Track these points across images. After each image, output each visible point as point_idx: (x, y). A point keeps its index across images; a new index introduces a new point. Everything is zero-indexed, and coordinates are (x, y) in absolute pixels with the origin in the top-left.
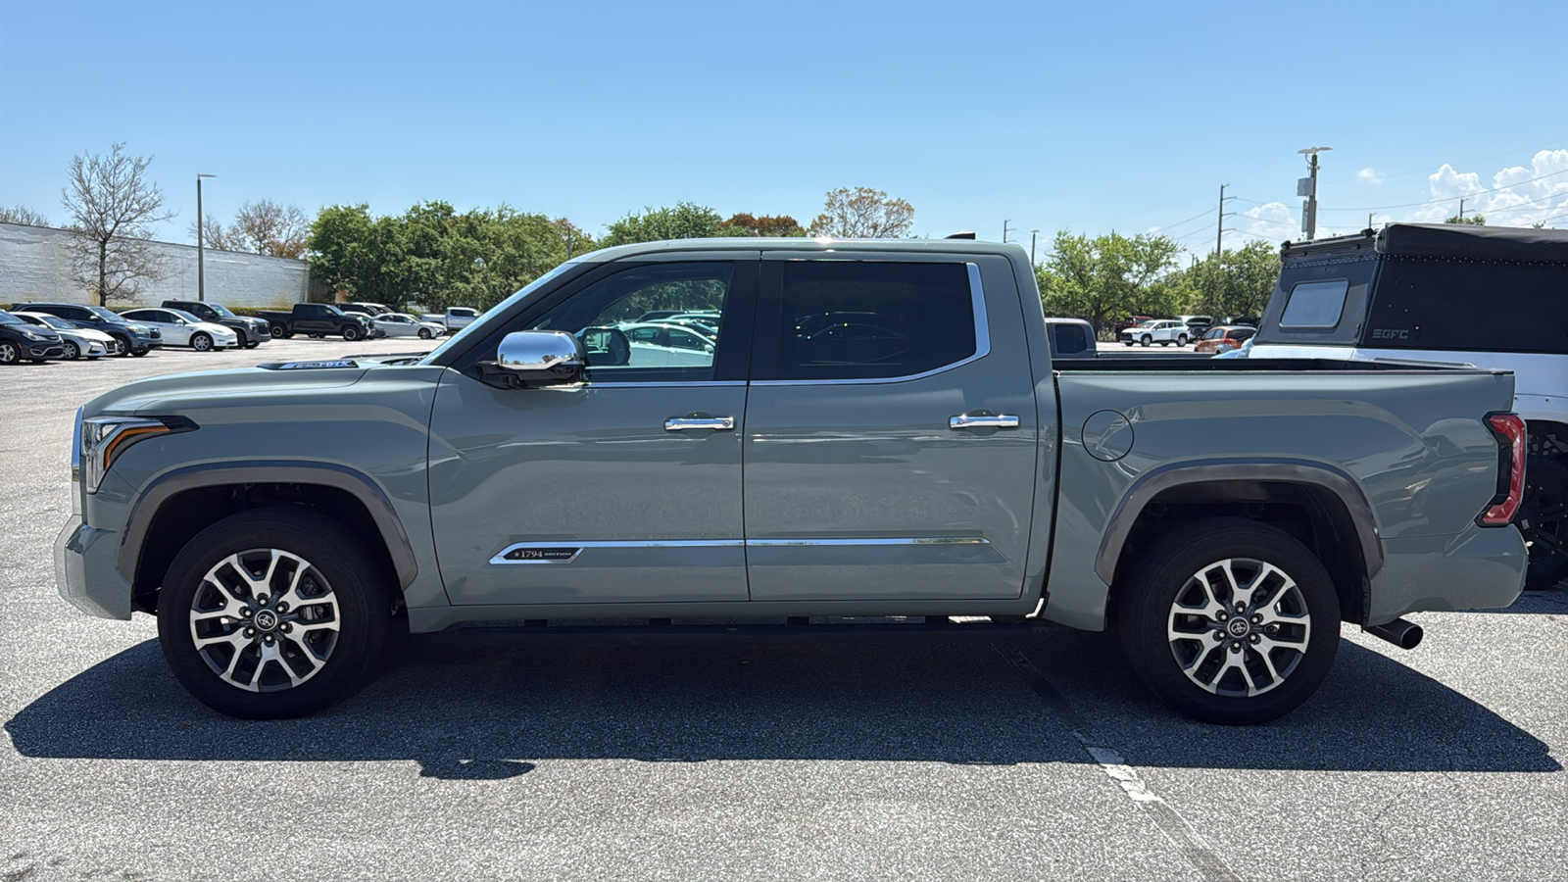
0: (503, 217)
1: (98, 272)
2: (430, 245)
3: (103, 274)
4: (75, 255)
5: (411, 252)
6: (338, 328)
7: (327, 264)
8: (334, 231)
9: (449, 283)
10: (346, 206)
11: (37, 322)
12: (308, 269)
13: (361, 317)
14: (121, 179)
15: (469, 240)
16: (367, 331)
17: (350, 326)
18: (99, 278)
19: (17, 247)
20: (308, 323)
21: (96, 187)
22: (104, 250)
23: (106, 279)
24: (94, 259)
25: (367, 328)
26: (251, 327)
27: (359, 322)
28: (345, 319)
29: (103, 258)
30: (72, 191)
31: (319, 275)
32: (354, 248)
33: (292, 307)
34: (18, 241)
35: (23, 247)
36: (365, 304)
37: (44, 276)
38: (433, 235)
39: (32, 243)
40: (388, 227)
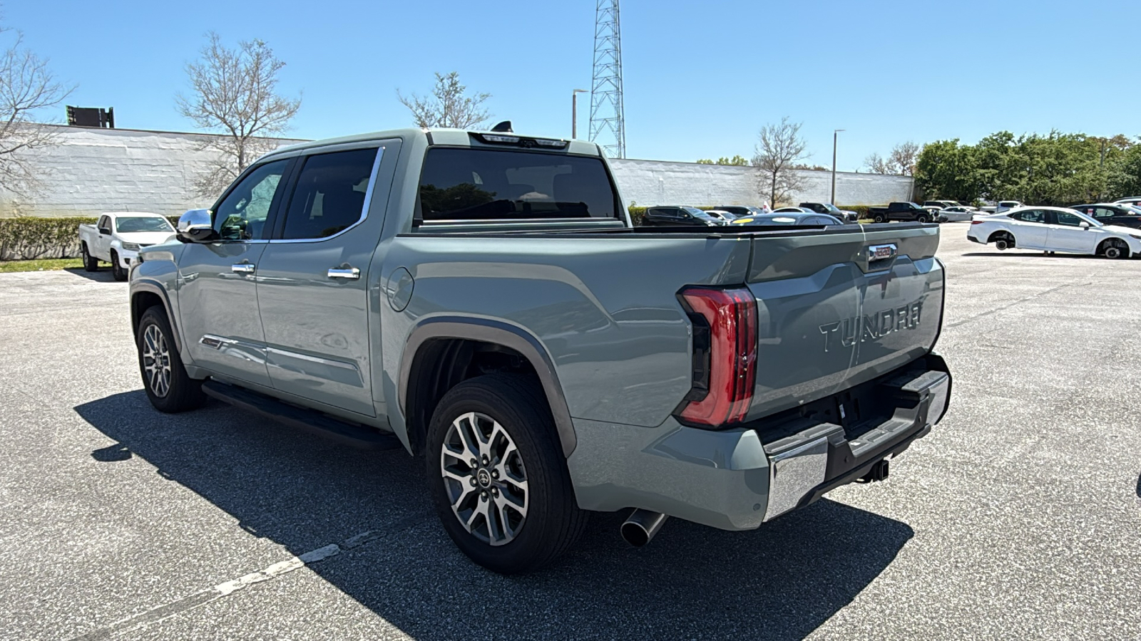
0: (1053, 138)
1: (771, 188)
2: (994, 161)
3: (773, 190)
4: (759, 180)
5: (978, 166)
6: (915, 217)
7: (924, 178)
8: (930, 158)
9: (1003, 185)
10: (945, 140)
11: (717, 216)
12: (913, 181)
13: (930, 209)
14: (785, 137)
15: (1021, 155)
16: (933, 218)
17: (923, 215)
18: (771, 192)
19: (730, 177)
20: (897, 214)
21: (772, 143)
22: (774, 176)
23: (776, 192)
24: (770, 181)
25: (933, 216)
26: (845, 217)
27: (928, 213)
28: (922, 211)
29: (774, 180)
30: (760, 144)
31: (919, 184)
32: (942, 167)
33: (888, 205)
34: (731, 174)
35: (734, 177)
36: (942, 202)
37: (744, 192)
38: (995, 154)
39: (738, 174)
40: (964, 153)
